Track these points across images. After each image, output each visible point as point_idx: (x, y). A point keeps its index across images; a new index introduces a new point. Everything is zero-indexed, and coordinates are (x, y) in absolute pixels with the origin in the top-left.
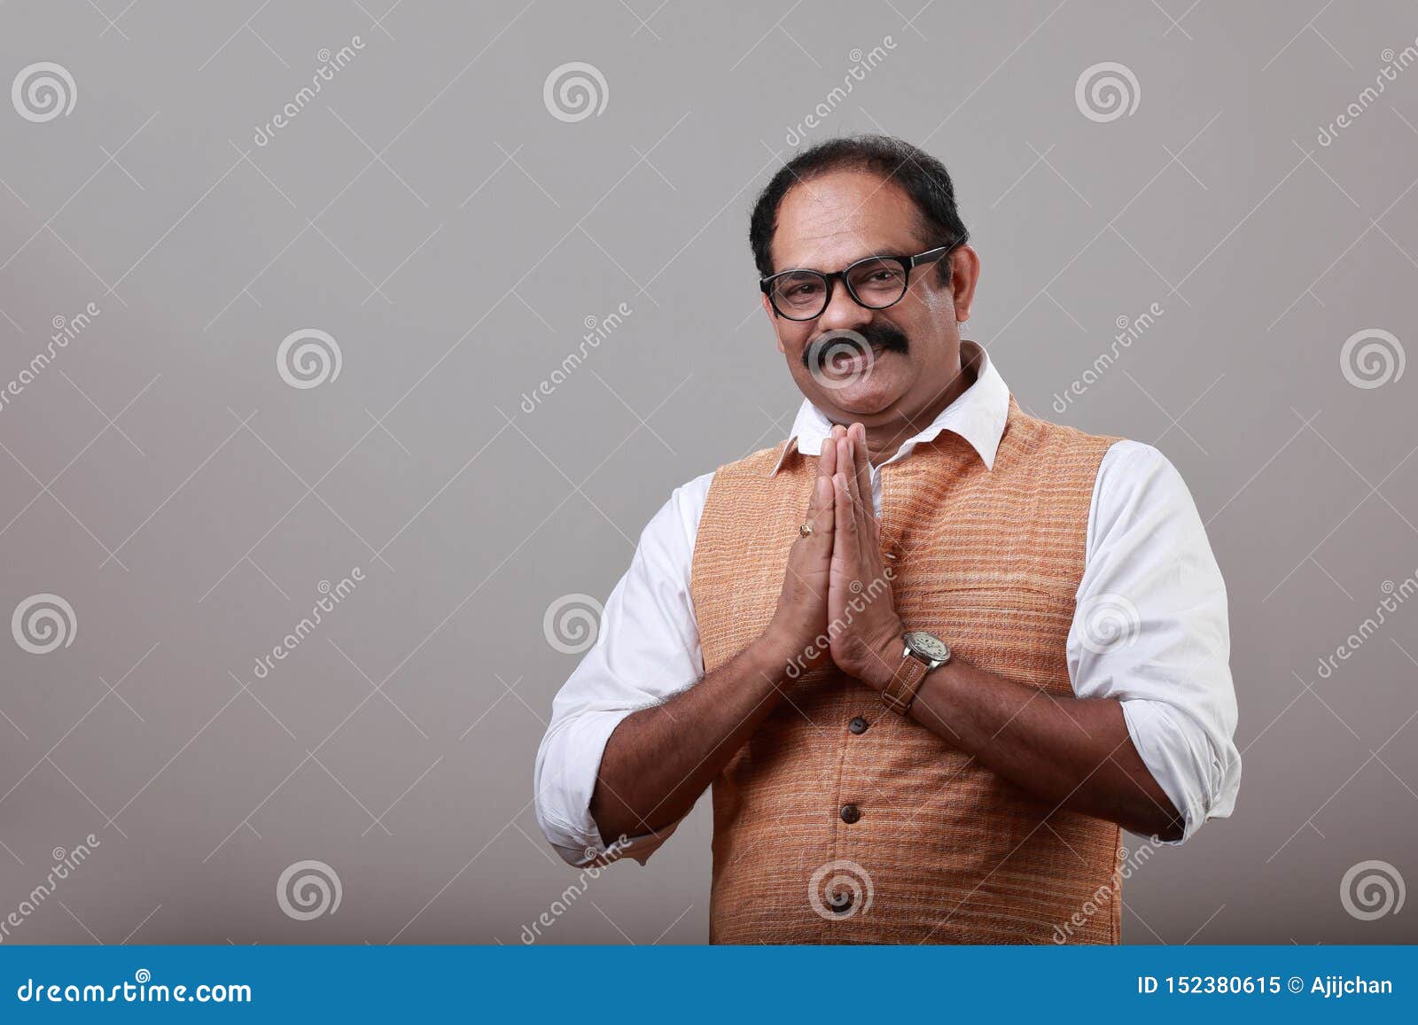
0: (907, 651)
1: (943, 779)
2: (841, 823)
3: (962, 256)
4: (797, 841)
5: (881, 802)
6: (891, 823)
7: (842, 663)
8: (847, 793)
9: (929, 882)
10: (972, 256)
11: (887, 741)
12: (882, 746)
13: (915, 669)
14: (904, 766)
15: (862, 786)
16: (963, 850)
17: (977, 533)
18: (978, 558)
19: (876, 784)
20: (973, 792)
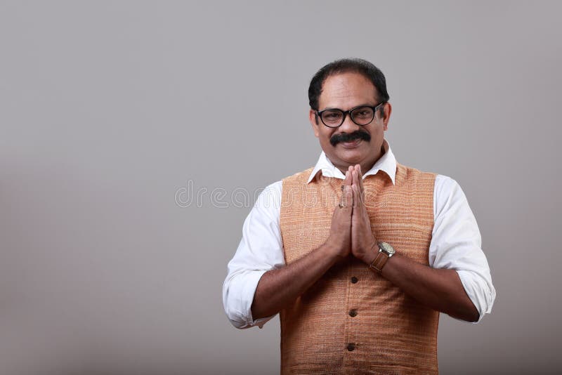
0: (381, 250)
1: (386, 300)
2: (350, 317)
3: (386, 107)
4: (331, 323)
5: (363, 309)
6: (368, 317)
7: (356, 254)
8: (351, 306)
9: (382, 339)
10: (390, 107)
11: (365, 286)
12: (363, 288)
13: (384, 257)
14: (372, 295)
15: (358, 303)
16: (393, 327)
17: (394, 208)
18: (396, 218)
19: (361, 303)
20: (397, 305)
